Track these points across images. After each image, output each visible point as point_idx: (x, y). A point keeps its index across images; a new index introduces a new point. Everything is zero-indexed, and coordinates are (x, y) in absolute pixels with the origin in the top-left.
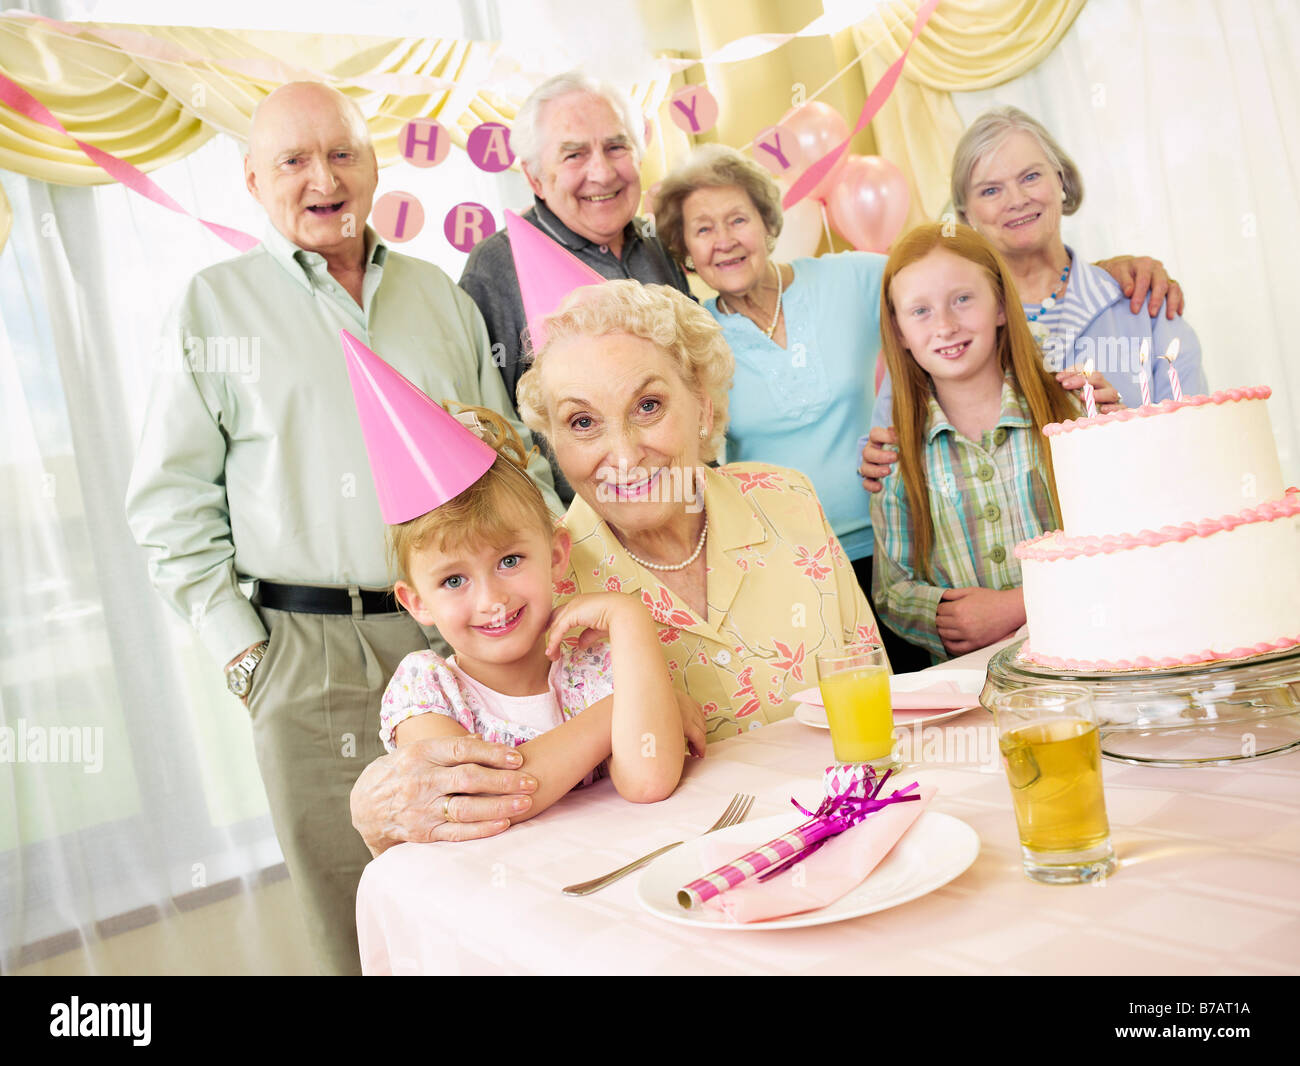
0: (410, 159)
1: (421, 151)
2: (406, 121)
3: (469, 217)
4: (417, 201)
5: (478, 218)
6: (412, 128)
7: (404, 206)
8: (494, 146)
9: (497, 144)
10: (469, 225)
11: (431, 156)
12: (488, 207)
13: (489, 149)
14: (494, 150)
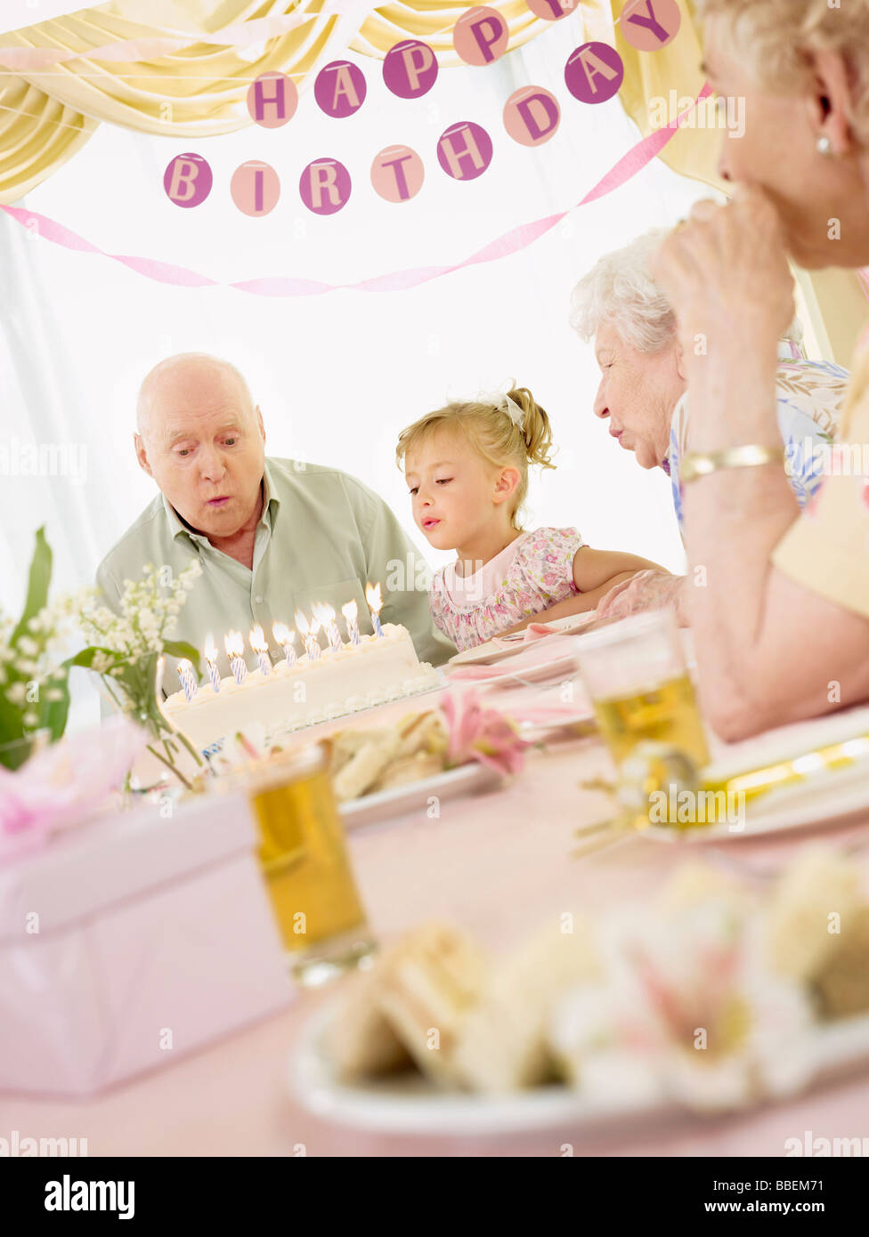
0: (261, 122)
1: (270, 109)
2: (252, 79)
3: (323, 176)
4: (270, 168)
5: (332, 175)
6: (258, 86)
7: (259, 176)
8: (342, 87)
9: (345, 85)
10: (324, 185)
11: (281, 114)
12: (339, 161)
13: (338, 92)
14: (342, 92)
